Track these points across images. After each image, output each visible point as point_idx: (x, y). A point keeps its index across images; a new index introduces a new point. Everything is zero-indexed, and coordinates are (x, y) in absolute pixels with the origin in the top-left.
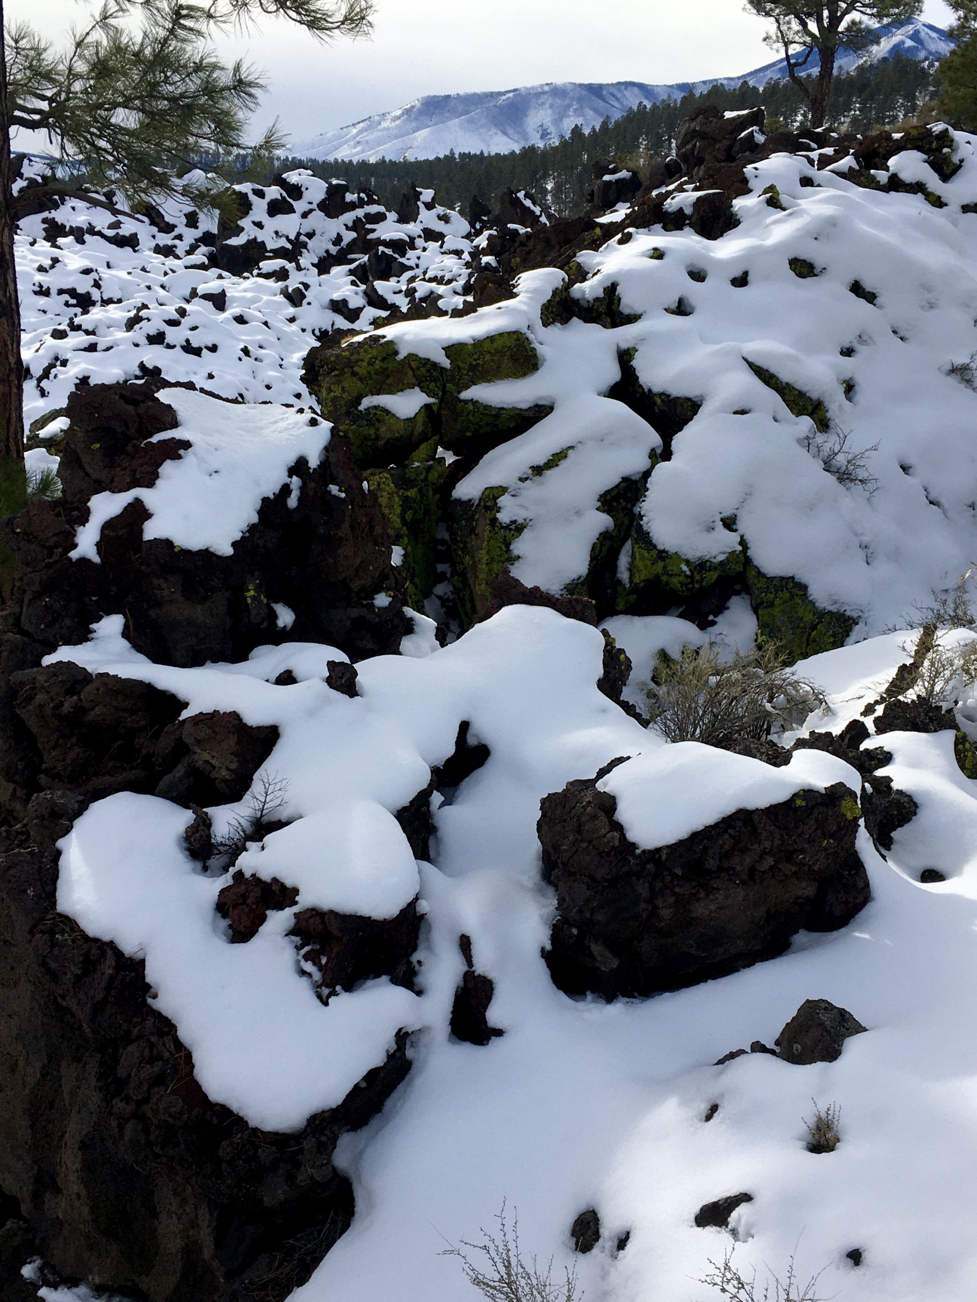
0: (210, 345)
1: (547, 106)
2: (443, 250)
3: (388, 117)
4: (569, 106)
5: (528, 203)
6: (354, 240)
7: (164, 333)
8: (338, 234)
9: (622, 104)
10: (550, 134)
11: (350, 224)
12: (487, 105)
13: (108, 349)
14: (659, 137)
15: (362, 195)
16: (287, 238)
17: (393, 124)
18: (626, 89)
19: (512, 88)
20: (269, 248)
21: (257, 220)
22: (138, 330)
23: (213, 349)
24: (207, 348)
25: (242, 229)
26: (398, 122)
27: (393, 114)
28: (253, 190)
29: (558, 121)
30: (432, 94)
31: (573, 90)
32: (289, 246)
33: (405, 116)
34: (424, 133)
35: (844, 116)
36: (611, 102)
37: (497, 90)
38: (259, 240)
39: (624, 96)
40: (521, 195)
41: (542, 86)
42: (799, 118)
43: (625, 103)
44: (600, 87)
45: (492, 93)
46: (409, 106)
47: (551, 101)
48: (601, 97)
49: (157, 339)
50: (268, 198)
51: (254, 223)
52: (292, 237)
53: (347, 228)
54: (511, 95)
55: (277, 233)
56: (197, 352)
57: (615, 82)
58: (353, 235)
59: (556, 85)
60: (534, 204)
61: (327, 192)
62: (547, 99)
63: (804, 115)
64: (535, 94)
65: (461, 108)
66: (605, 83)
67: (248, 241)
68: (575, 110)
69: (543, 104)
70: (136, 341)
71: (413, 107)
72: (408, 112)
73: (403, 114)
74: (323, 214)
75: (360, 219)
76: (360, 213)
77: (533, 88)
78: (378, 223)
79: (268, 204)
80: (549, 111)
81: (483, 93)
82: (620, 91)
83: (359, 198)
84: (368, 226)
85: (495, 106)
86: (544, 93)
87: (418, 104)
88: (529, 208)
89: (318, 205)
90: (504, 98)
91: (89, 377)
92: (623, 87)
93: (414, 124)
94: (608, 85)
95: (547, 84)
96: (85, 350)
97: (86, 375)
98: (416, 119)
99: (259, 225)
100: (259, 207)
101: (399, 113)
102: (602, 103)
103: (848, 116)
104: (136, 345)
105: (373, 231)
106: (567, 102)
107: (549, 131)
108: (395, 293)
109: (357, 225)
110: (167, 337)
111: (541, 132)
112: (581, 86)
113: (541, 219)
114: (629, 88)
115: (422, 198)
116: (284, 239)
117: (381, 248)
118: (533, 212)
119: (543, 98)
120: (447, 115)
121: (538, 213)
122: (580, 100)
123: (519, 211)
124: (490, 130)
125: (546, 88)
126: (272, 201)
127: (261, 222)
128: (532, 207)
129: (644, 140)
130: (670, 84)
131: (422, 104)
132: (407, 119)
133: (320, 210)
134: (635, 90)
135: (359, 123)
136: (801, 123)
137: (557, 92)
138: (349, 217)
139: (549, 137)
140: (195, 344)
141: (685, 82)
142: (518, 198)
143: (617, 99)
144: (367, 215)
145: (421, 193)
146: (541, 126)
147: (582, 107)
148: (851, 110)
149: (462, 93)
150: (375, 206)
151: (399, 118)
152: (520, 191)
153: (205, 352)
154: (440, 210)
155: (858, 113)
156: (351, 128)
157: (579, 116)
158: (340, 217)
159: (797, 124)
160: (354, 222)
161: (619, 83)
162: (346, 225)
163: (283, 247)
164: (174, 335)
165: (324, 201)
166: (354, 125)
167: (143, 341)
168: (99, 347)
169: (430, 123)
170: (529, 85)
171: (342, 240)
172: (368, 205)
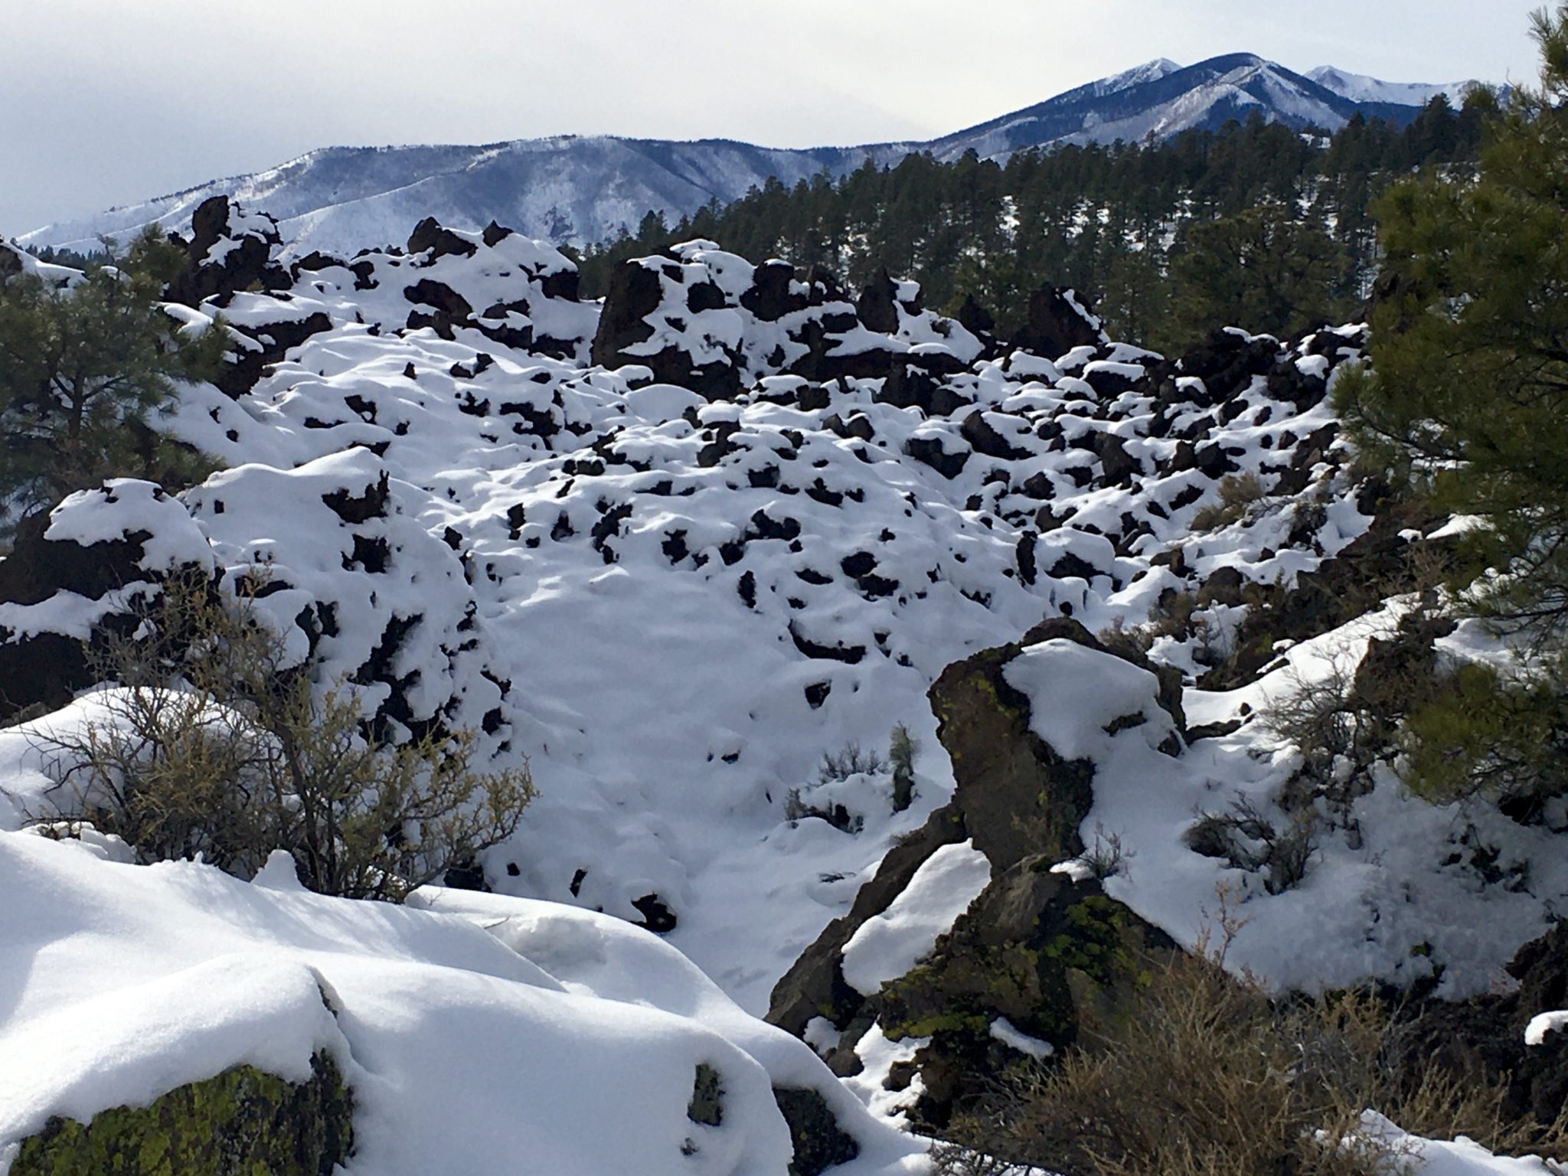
0: (855, 491)
1: (564, 176)
2: (1009, 375)
3: (250, 182)
4: (607, 179)
5: (1080, 309)
6: (805, 357)
7: (777, 469)
8: (778, 347)
9: (709, 179)
10: (569, 228)
11: (798, 331)
12: (447, 170)
13: (689, 492)
14: (815, 239)
15: (819, 284)
16: (724, 346)
17: (259, 197)
18: (716, 153)
19: (497, 141)
20: (697, 361)
21: (673, 316)
22: (730, 464)
23: (858, 496)
24: (850, 494)
25: (651, 330)
26: (268, 193)
27: (260, 178)
28: (664, 266)
29: (584, 205)
30: (338, 144)
31: (614, 149)
32: (728, 361)
33: (284, 183)
34: (319, 215)
35: (1165, 220)
36: (688, 176)
37: (466, 143)
38: (682, 349)
39: (715, 166)
40: (1069, 295)
41: (554, 140)
42: (1080, 219)
43: (715, 178)
44: (668, 146)
45: (455, 148)
46: (292, 164)
47: (571, 167)
48: (670, 166)
49: (764, 478)
50: (688, 283)
51: (668, 320)
52: (733, 346)
53: (793, 338)
54: (494, 153)
55: (707, 337)
56: (835, 499)
57: (695, 139)
58: (805, 349)
59: (581, 138)
60: (1089, 311)
61: (755, 278)
62: (565, 164)
63: (1091, 214)
64: (542, 154)
65: (394, 172)
66: (676, 139)
67: (666, 349)
68: (619, 187)
69: (557, 172)
70: (733, 481)
71: (299, 166)
72: (288, 174)
73: (279, 179)
74: (751, 313)
75: (816, 323)
76: (815, 313)
77: (537, 142)
78: (843, 331)
79: (690, 290)
80: (568, 187)
81: (439, 148)
82: (704, 155)
83: (813, 286)
84: (828, 336)
85: (463, 171)
86: (563, 152)
87: (310, 162)
88: (1083, 318)
89: (742, 298)
90: (480, 157)
91: (684, 532)
92: (711, 150)
93: (300, 199)
94: (682, 143)
95: (565, 137)
96: (653, 491)
97: (682, 528)
98: (306, 188)
99: (677, 324)
100: (675, 296)
101: (270, 175)
102: (670, 177)
103: (1172, 220)
104: (733, 487)
105: (837, 343)
106: (603, 170)
107: (567, 222)
108: (1020, 432)
109: (807, 333)
110: (782, 474)
111: (551, 223)
112: (631, 143)
113: (1101, 337)
114: (723, 152)
115: (901, 294)
116: (720, 349)
117: (910, 367)
118: (1089, 325)
119: (556, 162)
120: (366, 183)
121: (1096, 327)
122: (628, 168)
123: (1066, 321)
124: (451, 215)
125: (563, 145)
126: (695, 285)
127: (680, 320)
128: (1088, 317)
129: (784, 244)
130: (802, 148)
131: (317, 162)
132: (287, 188)
133: (744, 305)
134: (736, 156)
135: (190, 191)
136: (1085, 227)
137: (583, 151)
138: (796, 319)
139: (566, 233)
140: (832, 488)
141: (830, 145)
142: (1065, 302)
143: (701, 172)
144: (826, 317)
145: (897, 287)
146: (553, 212)
147: (631, 183)
148: (1175, 209)
149: (397, 145)
150: (840, 303)
151: (270, 185)
152: (1065, 290)
153: (847, 500)
154: (928, 315)
155: (1189, 215)
156: (174, 200)
157: (626, 198)
158: (781, 319)
159: (1076, 231)
160: (804, 327)
161: (703, 142)
162: (790, 332)
163: (719, 362)
164: (791, 472)
165: (751, 291)
166: (179, 194)
167: (744, 480)
168: (674, 488)
169: (332, 198)
170: (530, 137)
171: (784, 357)
172: (828, 301)
